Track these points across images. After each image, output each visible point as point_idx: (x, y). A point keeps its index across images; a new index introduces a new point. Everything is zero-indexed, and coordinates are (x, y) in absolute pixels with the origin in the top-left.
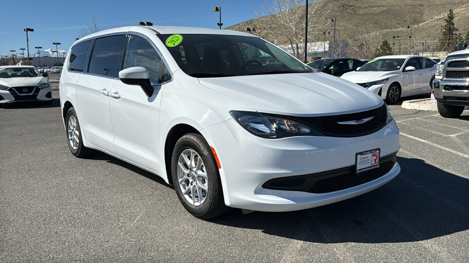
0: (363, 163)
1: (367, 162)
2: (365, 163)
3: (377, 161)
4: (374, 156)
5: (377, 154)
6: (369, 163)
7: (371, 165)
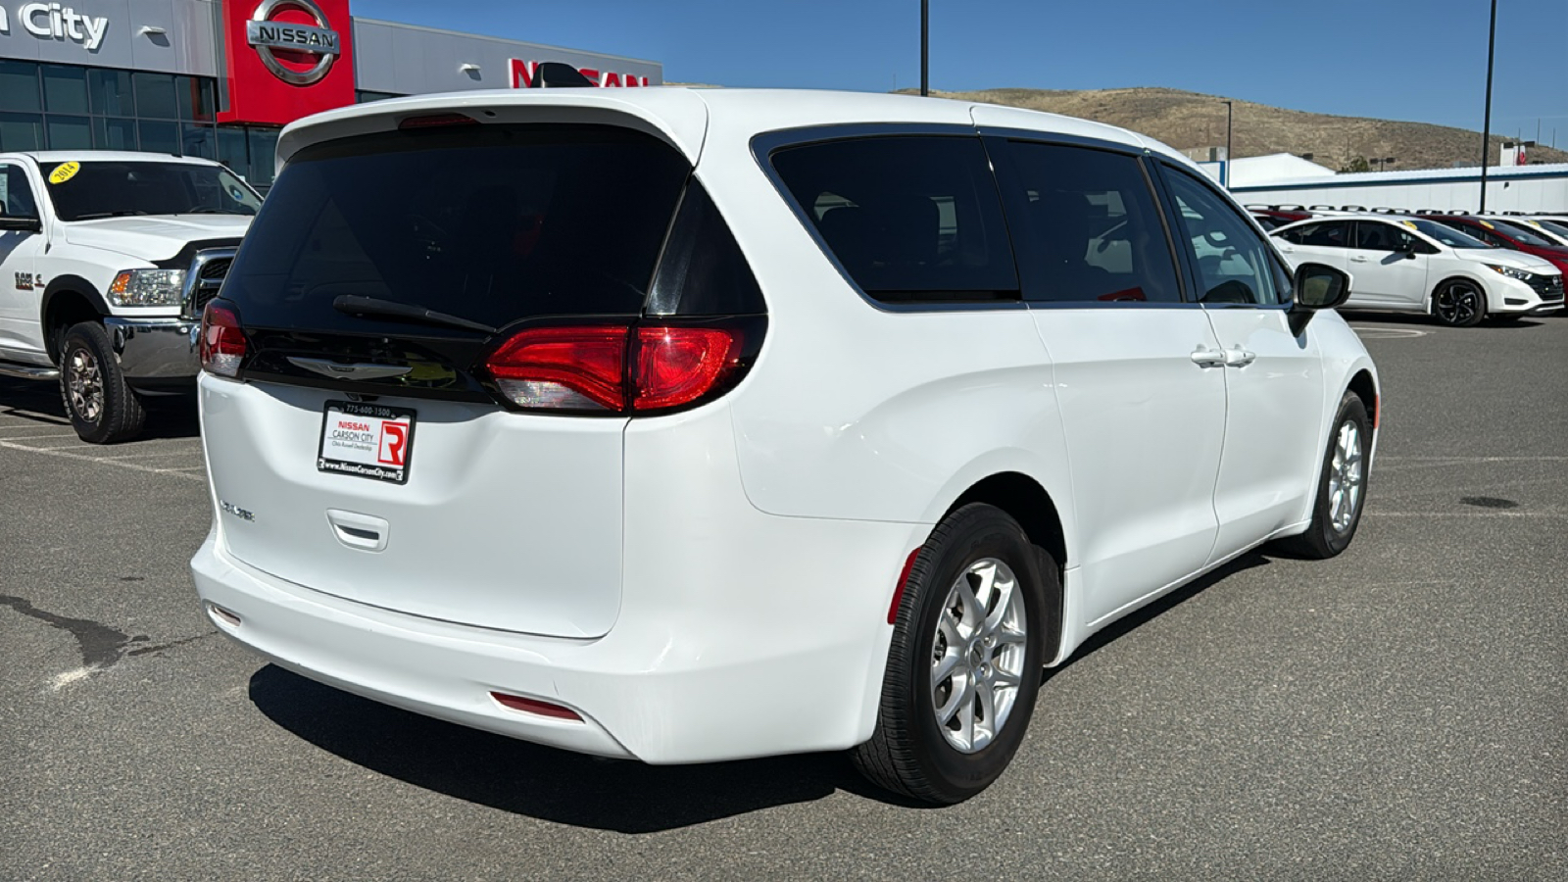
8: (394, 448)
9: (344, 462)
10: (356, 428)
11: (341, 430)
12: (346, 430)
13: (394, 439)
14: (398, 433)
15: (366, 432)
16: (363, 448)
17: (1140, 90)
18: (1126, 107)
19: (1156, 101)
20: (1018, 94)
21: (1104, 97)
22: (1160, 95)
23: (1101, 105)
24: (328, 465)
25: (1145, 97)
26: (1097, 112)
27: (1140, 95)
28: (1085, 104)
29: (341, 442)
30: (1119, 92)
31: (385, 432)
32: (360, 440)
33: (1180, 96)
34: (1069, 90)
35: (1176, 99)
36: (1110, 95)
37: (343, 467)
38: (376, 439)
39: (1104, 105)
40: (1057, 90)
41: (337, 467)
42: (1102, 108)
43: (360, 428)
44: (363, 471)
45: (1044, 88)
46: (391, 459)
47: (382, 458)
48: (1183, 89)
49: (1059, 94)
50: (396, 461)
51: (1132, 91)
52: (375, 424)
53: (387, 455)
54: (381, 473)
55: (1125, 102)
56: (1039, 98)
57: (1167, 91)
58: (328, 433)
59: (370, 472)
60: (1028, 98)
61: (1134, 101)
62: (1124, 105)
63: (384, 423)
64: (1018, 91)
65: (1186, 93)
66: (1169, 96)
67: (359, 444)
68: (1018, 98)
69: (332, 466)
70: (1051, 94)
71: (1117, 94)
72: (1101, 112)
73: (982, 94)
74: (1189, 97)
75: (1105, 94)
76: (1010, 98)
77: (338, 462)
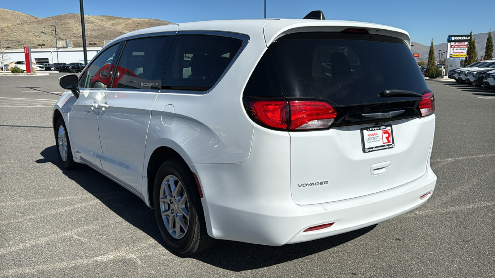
8: (387, 138)
9: (374, 147)
10: (373, 135)
11: (369, 137)
12: (370, 137)
13: (387, 135)
14: (388, 133)
15: (377, 136)
16: (377, 141)
17: (151, 19)
18: (147, 24)
19: (156, 23)
20: (111, 18)
21: (140, 21)
22: (157, 21)
23: (139, 23)
24: (369, 150)
25: (152, 22)
26: (138, 25)
27: (151, 21)
28: (133, 22)
29: (370, 141)
30: (144, 19)
31: (383, 133)
32: (375, 139)
33: (163, 22)
34: (128, 18)
35: (162, 23)
36: (141, 20)
37: (374, 149)
38: (381, 137)
39: (140, 23)
40: (124, 18)
41: (372, 150)
42: (139, 24)
43: (375, 135)
44: (381, 148)
45: (119, 16)
46: (387, 142)
47: (384, 142)
48: (164, 20)
49: (125, 19)
50: (389, 142)
51: (148, 19)
52: (379, 132)
53: (386, 141)
54: (387, 147)
55: (146, 23)
56: (118, 19)
57: (159, 20)
58: (365, 139)
59: (383, 148)
60: (115, 19)
61: (149, 23)
62: (146, 24)
63: (382, 131)
64: (111, 17)
65: (165, 22)
66: (160, 22)
67: (375, 140)
68: (111, 19)
69: (370, 150)
70: (122, 18)
71: (144, 20)
72: (139, 25)
73: (99, 17)
74: (166, 23)
75: (139, 20)
76: (109, 19)
77: (372, 148)
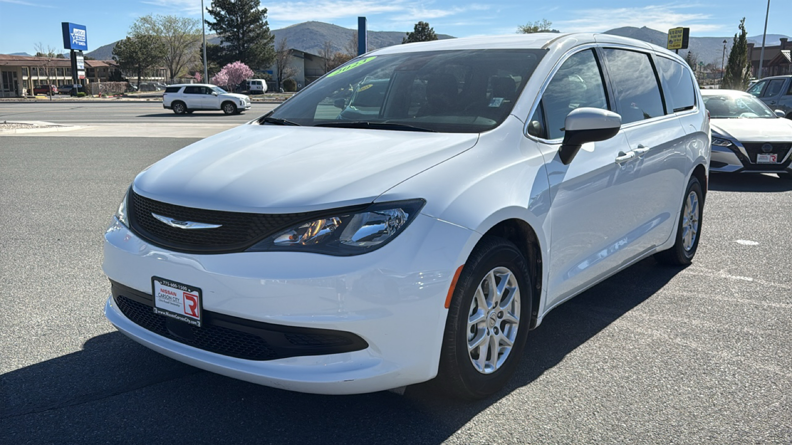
0: (168, 301)
1: (175, 303)
2: (172, 304)
3: (196, 310)
4: (188, 298)
5: (195, 298)
6: (179, 306)
7: (186, 313)
